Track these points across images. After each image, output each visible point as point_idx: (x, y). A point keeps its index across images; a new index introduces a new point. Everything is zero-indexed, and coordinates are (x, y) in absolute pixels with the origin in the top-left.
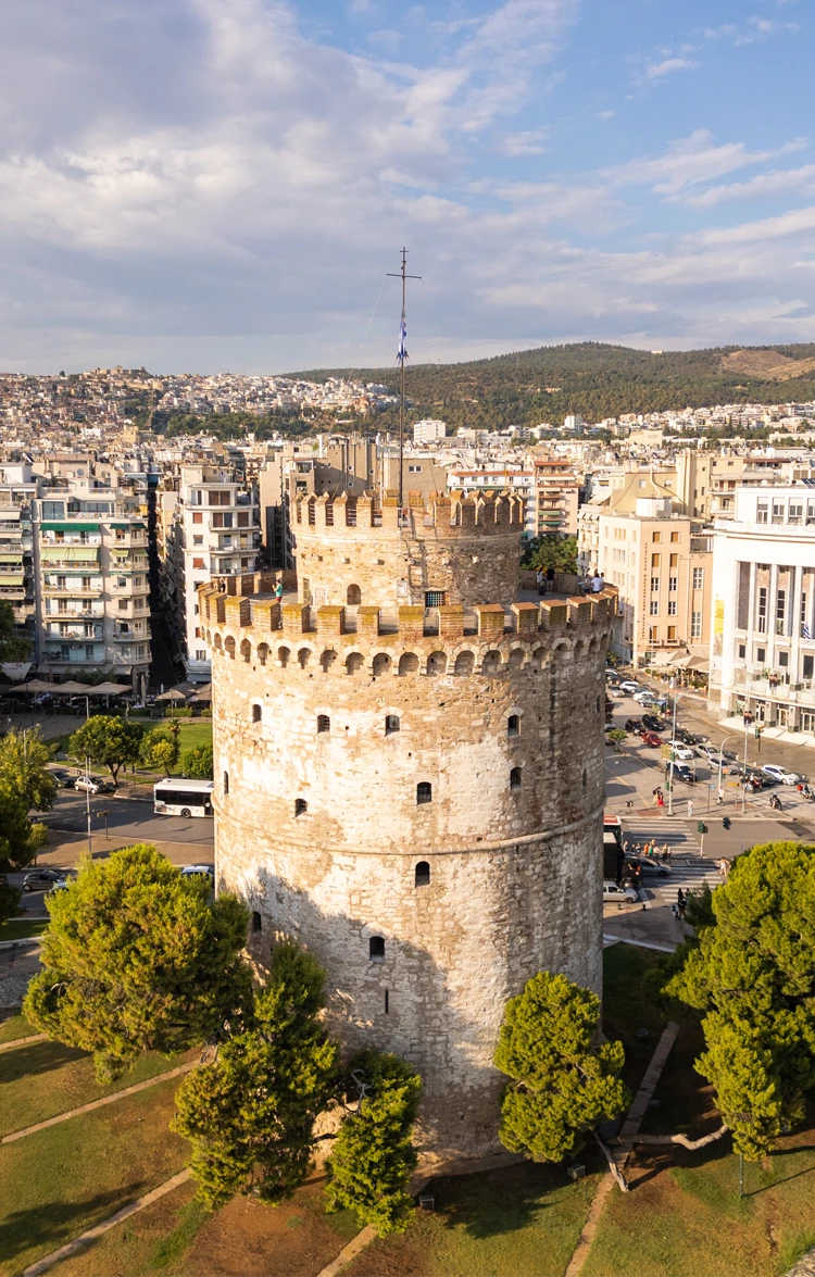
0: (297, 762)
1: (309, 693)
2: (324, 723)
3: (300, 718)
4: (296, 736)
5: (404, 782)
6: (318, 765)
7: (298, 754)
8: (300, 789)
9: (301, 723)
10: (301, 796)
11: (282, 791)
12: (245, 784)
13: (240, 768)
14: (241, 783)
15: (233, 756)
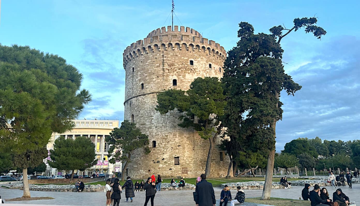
2: (210, 66)
4: (204, 68)
12: (187, 80)
13: (184, 76)
14: (185, 80)
15: (180, 74)
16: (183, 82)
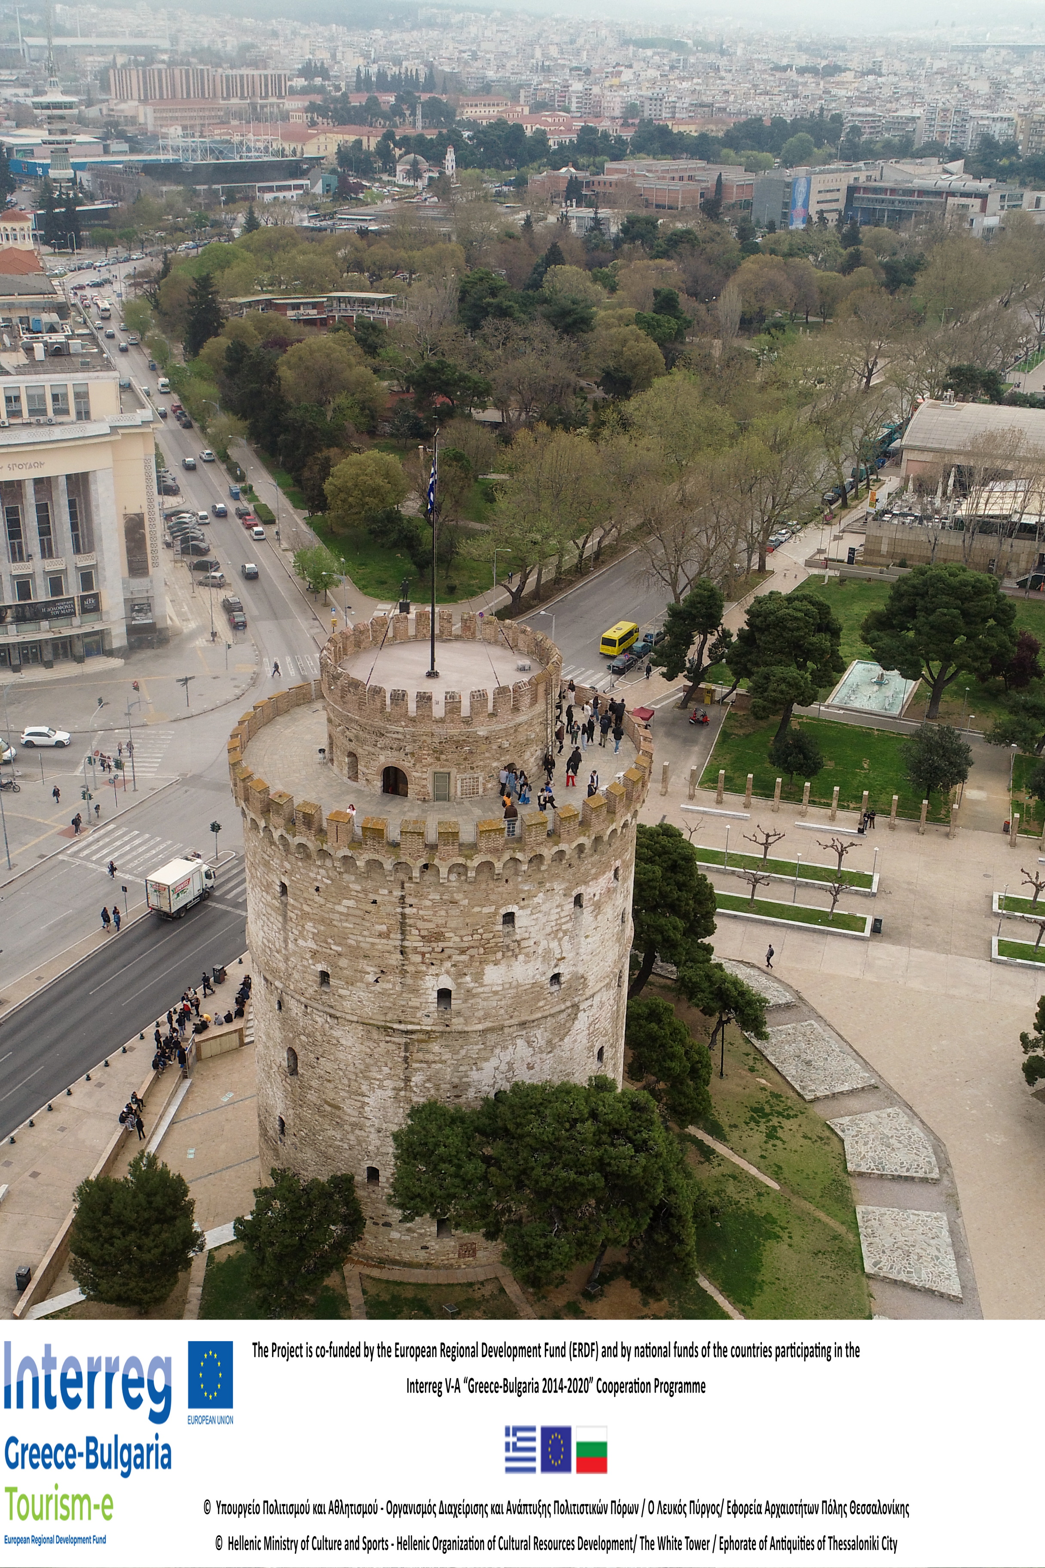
0: (554, 945)
1: (569, 881)
2: (578, 901)
3: (557, 907)
4: (553, 924)
6: (572, 938)
7: (556, 937)
8: (556, 966)
9: (559, 910)
10: (556, 971)
11: (538, 976)
12: (486, 989)
13: (478, 977)
14: (480, 990)
15: (465, 970)
16: (474, 996)
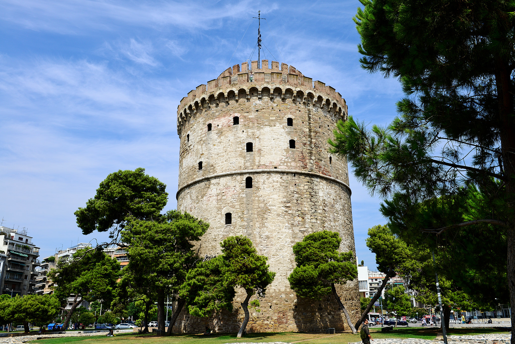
0: (200, 147)
1: (205, 118)
2: (210, 126)
3: (201, 129)
4: (200, 137)
5: (241, 143)
6: (207, 145)
7: (200, 144)
8: (200, 157)
10: (200, 160)
11: (194, 162)
